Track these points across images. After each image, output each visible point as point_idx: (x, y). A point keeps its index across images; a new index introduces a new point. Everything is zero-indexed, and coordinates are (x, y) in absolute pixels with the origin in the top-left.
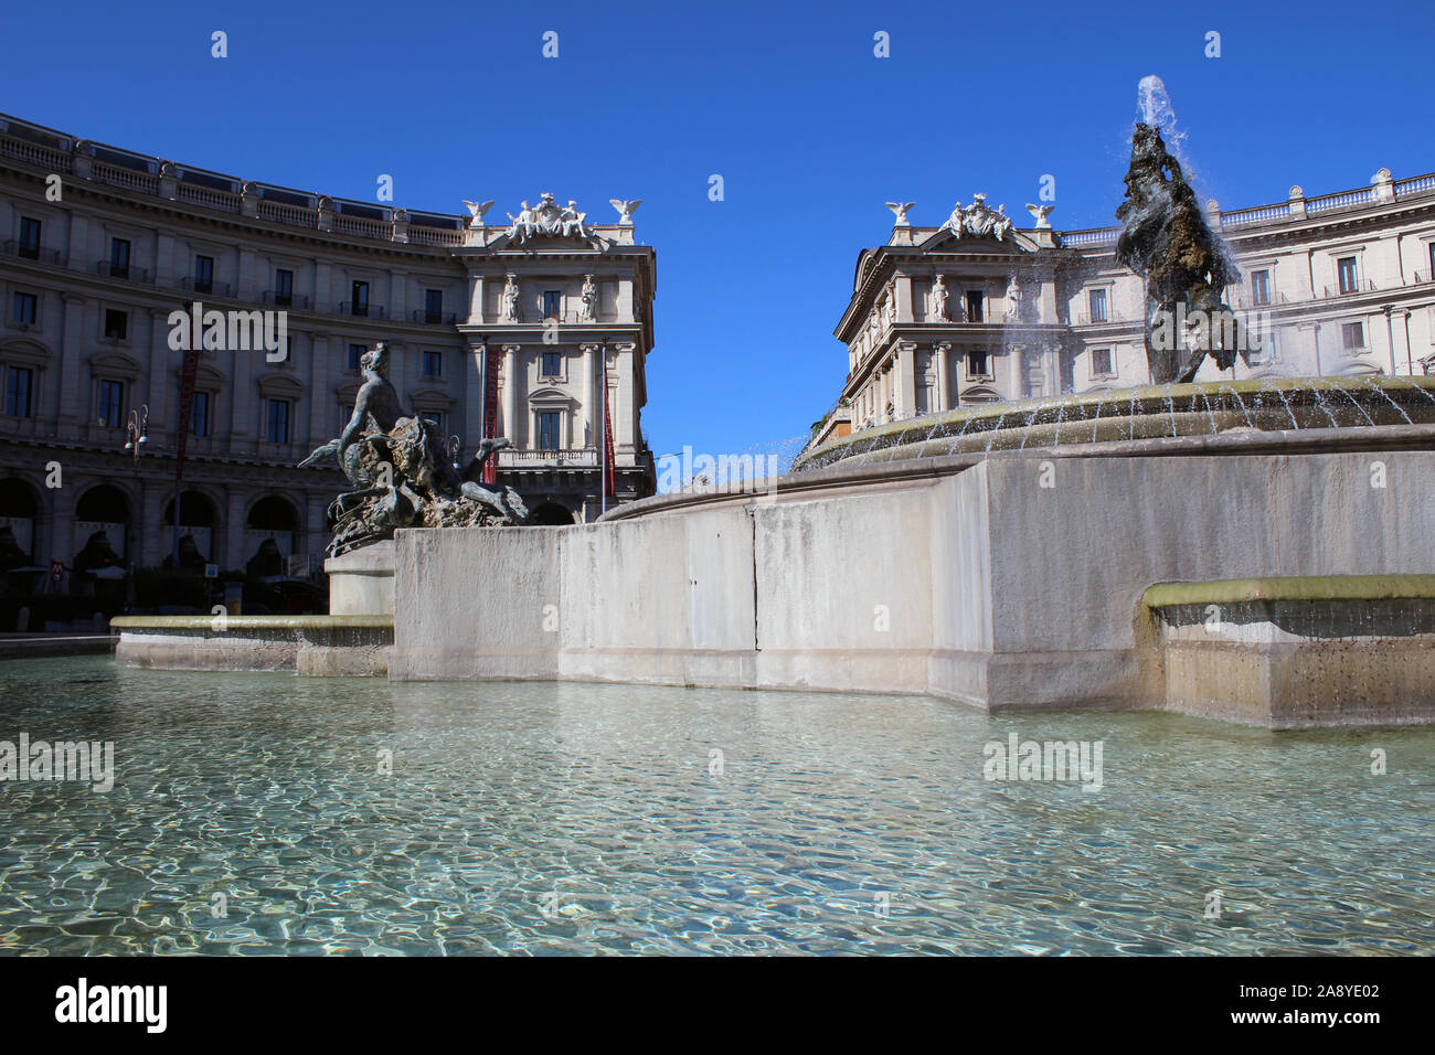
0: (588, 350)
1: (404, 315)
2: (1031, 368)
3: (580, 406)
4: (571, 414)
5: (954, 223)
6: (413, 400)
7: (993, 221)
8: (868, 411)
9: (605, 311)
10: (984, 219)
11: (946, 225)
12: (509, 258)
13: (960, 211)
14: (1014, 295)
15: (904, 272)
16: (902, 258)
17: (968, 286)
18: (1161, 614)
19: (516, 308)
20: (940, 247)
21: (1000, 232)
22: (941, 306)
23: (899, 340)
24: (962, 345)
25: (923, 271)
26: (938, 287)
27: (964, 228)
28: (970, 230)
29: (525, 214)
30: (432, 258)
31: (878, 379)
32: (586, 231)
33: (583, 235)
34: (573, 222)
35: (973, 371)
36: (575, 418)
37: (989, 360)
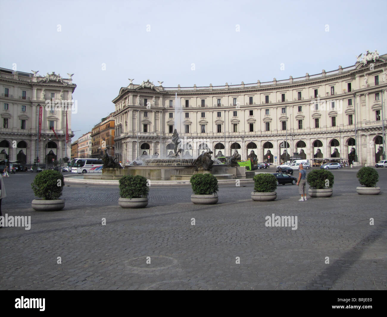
1: (17, 97)
2: (156, 116)
4: (57, 121)
6: (19, 117)
7: (151, 85)
9: (65, 99)
12: (43, 85)
14: (154, 100)
15: (131, 94)
16: (131, 91)
17: (144, 98)
18: (172, 176)
19: (44, 97)
20: (139, 89)
21: (152, 87)
22: (139, 102)
23: (130, 108)
24: (143, 111)
25: (135, 94)
26: (138, 98)
27: (144, 86)
28: (146, 86)
30: (24, 84)
33: (61, 82)
34: (59, 79)
35: (145, 116)
36: (58, 123)
37: (148, 113)
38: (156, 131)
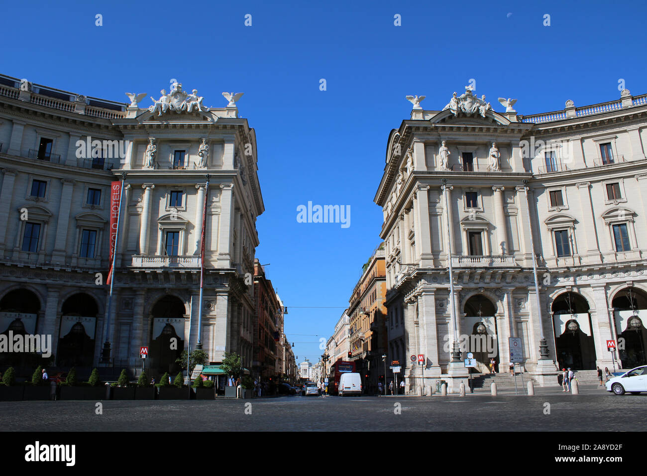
0: (201, 188)
1: (76, 163)
2: (508, 203)
3: (193, 227)
4: (187, 232)
5: (452, 105)
6: (77, 220)
7: (478, 105)
8: (396, 243)
9: (214, 164)
10: (472, 103)
11: (447, 107)
12: (151, 126)
13: (456, 98)
14: (495, 154)
15: (419, 139)
16: (418, 128)
17: (463, 149)
19: (154, 160)
20: (443, 121)
21: (484, 111)
22: (445, 161)
23: (418, 183)
24: (461, 188)
25: (432, 138)
26: (443, 149)
27: (459, 109)
28: (463, 110)
29: (163, 98)
30: (99, 126)
31: (402, 219)
32: (202, 108)
33: (200, 110)
34: (194, 102)
35: (469, 206)
36: (190, 236)
37: (479, 198)
38: (510, 250)
